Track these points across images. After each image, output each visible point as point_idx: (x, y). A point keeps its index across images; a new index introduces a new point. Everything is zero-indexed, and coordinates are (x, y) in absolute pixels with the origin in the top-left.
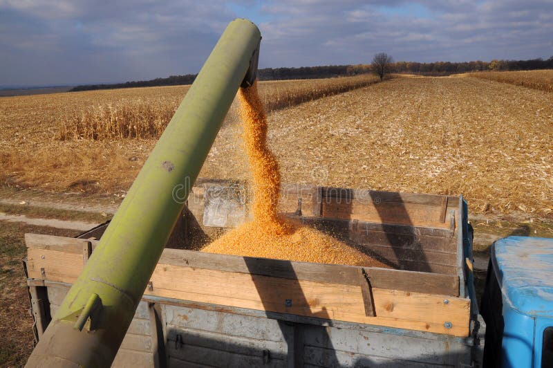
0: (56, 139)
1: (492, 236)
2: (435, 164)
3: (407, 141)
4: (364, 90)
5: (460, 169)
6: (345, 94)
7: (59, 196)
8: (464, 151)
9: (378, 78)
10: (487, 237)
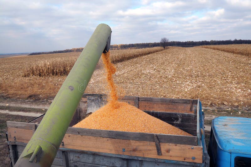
0: (22, 76)
1: (213, 116)
2: (188, 85)
3: (176, 75)
4: (157, 54)
5: (199, 87)
6: (149, 55)
7: (23, 102)
8: (200, 79)
9: (163, 48)
10: (211, 117)
